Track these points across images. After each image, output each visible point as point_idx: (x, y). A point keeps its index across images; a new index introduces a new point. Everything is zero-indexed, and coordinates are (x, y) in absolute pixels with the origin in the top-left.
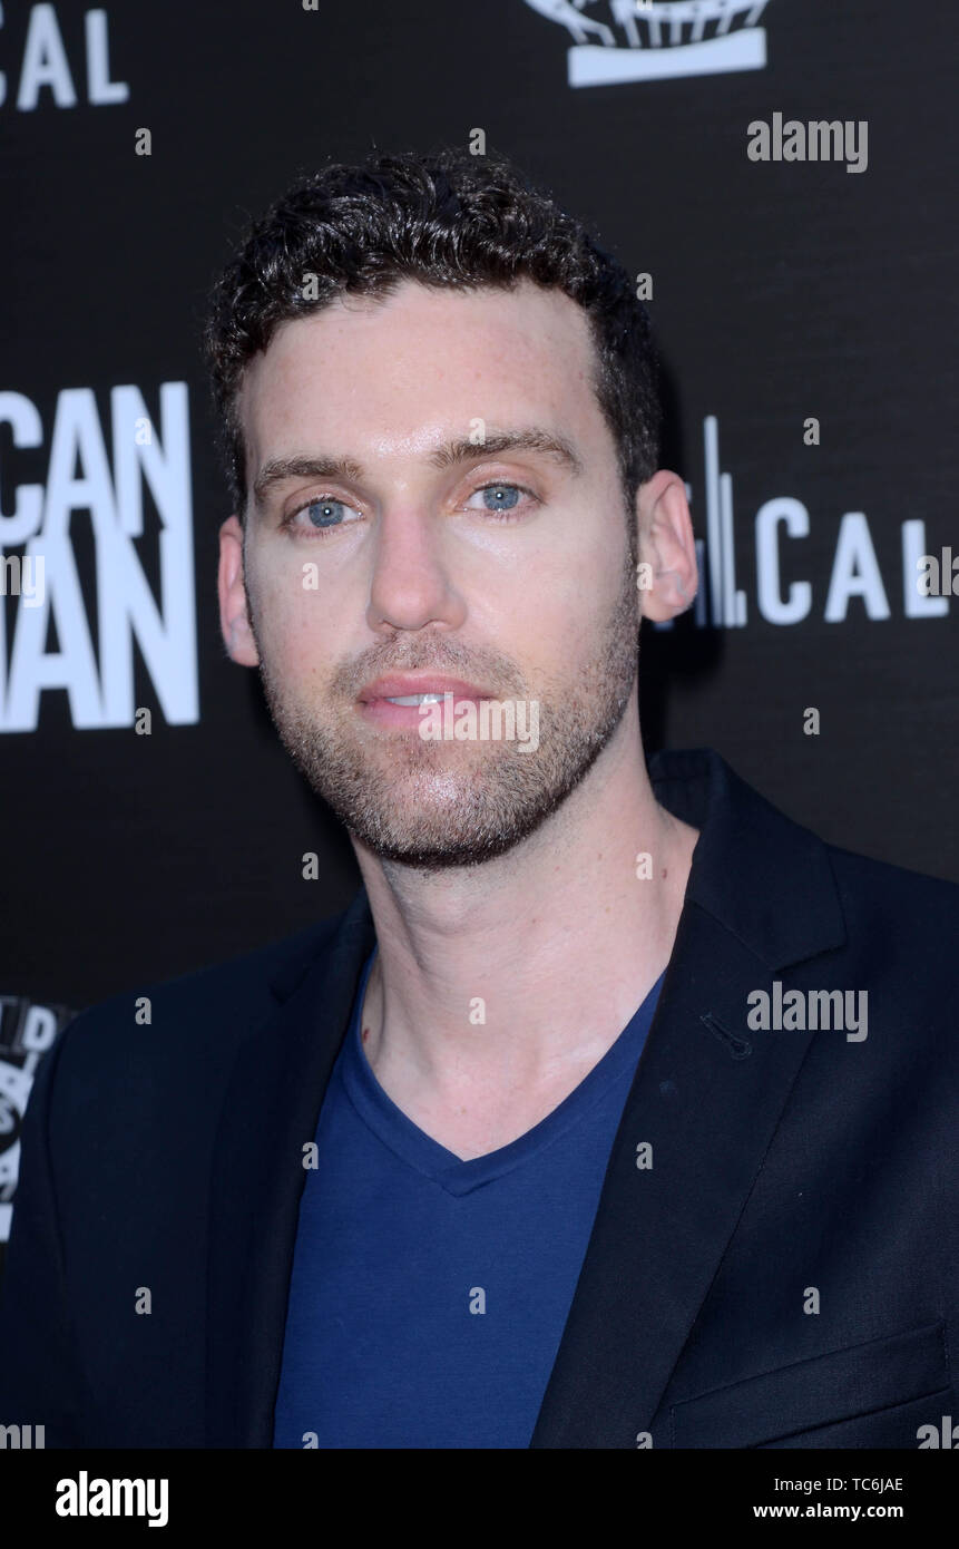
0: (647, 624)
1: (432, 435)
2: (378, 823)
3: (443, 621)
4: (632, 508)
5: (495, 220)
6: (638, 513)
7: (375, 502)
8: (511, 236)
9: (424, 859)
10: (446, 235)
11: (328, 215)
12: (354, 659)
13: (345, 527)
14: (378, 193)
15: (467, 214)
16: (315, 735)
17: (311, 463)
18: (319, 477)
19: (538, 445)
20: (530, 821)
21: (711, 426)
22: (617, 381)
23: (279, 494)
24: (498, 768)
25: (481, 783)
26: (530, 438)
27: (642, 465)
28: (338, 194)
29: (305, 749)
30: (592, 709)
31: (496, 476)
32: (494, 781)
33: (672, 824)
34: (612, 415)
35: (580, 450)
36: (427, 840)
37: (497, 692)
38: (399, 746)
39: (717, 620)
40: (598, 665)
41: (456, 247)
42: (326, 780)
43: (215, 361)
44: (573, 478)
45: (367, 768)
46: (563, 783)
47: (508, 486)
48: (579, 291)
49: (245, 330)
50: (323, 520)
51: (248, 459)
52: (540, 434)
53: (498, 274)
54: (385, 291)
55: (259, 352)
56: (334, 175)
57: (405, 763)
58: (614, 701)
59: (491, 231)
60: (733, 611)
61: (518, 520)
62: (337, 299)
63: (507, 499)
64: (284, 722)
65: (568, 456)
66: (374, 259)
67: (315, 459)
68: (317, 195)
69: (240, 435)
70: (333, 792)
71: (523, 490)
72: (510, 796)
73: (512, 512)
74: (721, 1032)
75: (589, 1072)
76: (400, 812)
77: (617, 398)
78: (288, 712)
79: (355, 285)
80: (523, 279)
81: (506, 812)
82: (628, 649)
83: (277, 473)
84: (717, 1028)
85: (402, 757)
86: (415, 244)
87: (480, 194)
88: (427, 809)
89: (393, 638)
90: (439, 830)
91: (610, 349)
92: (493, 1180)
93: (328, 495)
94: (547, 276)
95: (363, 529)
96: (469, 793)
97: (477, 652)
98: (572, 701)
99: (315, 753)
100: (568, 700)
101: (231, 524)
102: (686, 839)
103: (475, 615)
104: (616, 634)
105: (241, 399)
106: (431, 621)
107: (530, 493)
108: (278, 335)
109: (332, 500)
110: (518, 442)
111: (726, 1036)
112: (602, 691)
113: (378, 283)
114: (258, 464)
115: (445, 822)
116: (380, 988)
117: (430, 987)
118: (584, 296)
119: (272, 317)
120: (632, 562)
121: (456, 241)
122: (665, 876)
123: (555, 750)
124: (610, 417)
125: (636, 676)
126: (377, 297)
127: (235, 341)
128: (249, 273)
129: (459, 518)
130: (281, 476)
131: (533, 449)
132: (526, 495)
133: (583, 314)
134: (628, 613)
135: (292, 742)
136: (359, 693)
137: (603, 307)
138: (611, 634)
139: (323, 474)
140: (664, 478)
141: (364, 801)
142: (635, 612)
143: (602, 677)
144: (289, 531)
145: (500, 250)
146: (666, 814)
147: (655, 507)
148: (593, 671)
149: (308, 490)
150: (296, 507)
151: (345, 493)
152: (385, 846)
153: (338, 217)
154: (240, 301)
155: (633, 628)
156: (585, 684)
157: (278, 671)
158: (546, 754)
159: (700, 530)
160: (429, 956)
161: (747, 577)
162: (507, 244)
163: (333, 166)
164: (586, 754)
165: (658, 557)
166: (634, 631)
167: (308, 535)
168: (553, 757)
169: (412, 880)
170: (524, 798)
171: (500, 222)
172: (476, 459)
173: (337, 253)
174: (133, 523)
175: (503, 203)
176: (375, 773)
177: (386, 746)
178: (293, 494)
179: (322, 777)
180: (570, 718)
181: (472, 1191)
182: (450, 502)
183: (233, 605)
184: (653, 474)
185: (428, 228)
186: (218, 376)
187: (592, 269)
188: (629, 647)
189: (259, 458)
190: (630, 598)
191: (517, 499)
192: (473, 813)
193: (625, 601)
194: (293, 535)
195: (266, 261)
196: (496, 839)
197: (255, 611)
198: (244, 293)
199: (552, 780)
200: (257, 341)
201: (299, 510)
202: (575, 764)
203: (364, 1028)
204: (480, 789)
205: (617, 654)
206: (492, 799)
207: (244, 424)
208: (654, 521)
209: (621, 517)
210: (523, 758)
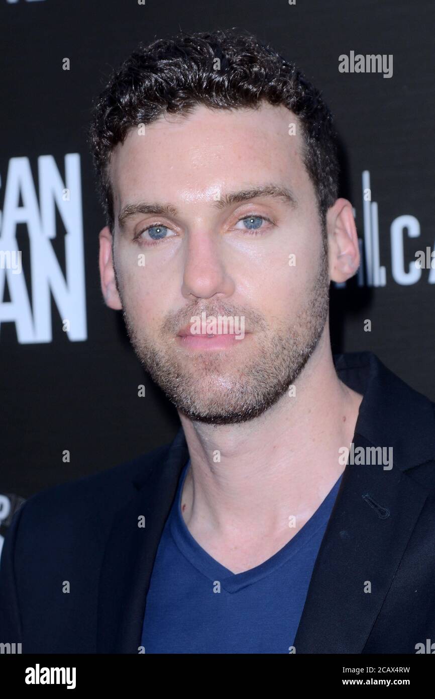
0: (333, 284)
1: (216, 192)
2: (189, 401)
3: (223, 293)
4: (324, 223)
5: (248, 71)
6: (328, 225)
7: (185, 227)
8: (256, 79)
9: (214, 420)
10: (221, 79)
11: (156, 70)
12: (175, 313)
13: (168, 240)
14: (183, 56)
15: (232, 68)
16: (154, 354)
17: (149, 207)
18: (154, 214)
19: (273, 193)
20: (272, 398)
21: (366, 176)
22: (315, 154)
23: (133, 222)
24: (253, 371)
25: (244, 379)
26: (268, 190)
27: (330, 198)
28: (161, 58)
29: (149, 360)
30: (304, 335)
31: (249, 211)
32: (251, 378)
33: (348, 392)
34: (312, 173)
35: (296, 195)
36: (216, 410)
37: (252, 330)
38: (200, 360)
39: (370, 282)
40: (306, 312)
41: (226, 87)
42: (161, 378)
43: (95, 147)
44: (292, 210)
45: (183, 372)
46: (289, 377)
47: (257, 217)
48: (293, 106)
49: (112, 132)
50: (156, 235)
51: (115, 200)
52: (274, 188)
53: (249, 100)
54: (187, 111)
55: (120, 144)
56: (158, 46)
57: (203, 370)
58: (316, 329)
59: (246, 77)
60: (378, 278)
61: (262, 234)
62: (162, 116)
63: (256, 223)
64: (137, 345)
65: (289, 198)
66: (181, 95)
67: (151, 204)
68: (150, 58)
69: (110, 187)
70: (165, 384)
71: (265, 219)
72: (260, 385)
73: (258, 230)
74: (373, 504)
75: (303, 526)
76: (201, 396)
77: (315, 163)
78: (139, 340)
79: (171, 108)
80: (263, 101)
81: (258, 394)
82: (323, 301)
83: (130, 212)
84: (371, 502)
85: (201, 366)
86: (204, 86)
87: (240, 57)
88: (215, 394)
89: (196, 303)
90: (222, 405)
91: (311, 137)
92: (251, 585)
93: (159, 223)
94: (276, 98)
95: (178, 241)
96: (238, 385)
97: (241, 308)
98: (293, 332)
99: (155, 363)
100: (291, 332)
101: (105, 231)
102: (356, 400)
103: (240, 289)
104: (316, 294)
105: (110, 168)
106: (216, 293)
107: (269, 220)
108: (130, 134)
109: (161, 225)
110: (261, 192)
111: (376, 506)
112: (309, 325)
113: (184, 107)
114: (120, 207)
115: (225, 401)
116: (191, 482)
117: (218, 483)
118: (296, 109)
119: (126, 125)
120: (324, 253)
121: (226, 83)
122: (345, 420)
123: (284, 360)
124: (312, 174)
125: (328, 314)
126: (183, 115)
127: (106, 138)
128: (113, 101)
129: (230, 234)
130: (132, 213)
131: (271, 195)
132: (266, 221)
133: (296, 119)
134: (323, 281)
135: (142, 356)
136: (178, 332)
137: (307, 113)
138: (314, 294)
139: (155, 212)
140: (341, 203)
141: (181, 389)
142: (326, 280)
143: (309, 318)
144: (138, 241)
145: (251, 87)
146: (344, 386)
147: (336, 220)
148: (304, 316)
149: (148, 220)
150: (142, 230)
151: (168, 222)
152: (193, 413)
153: (162, 71)
154: (108, 117)
155: (326, 289)
156: (299, 323)
157: (134, 319)
158: (279, 362)
159: (361, 234)
160: (217, 467)
161: (386, 259)
162: (254, 85)
163: (158, 41)
164: (301, 360)
165: (338, 247)
166: (326, 290)
167: (148, 244)
168: (283, 363)
169: (207, 430)
170: (268, 386)
171: (251, 72)
172: (239, 203)
173: (161, 90)
174: (50, 231)
175: (252, 61)
176: (187, 375)
177: (193, 360)
178: (140, 223)
179: (158, 375)
180: (292, 342)
181: (239, 590)
182: (225, 226)
183: (107, 275)
184: (335, 201)
185: (212, 76)
186: (97, 154)
187: (301, 94)
188: (323, 299)
189: (121, 202)
190: (324, 273)
191: (261, 223)
192: (240, 396)
193: (321, 275)
194: (140, 244)
195: (123, 94)
196: (253, 408)
197: (120, 284)
198: (111, 111)
199: (283, 376)
200: (119, 137)
201: (143, 231)
202: (295, 366)
203: (182, 504)
204: (244, 382)
205: (317, 304)
206: (251, 388)
207: (112, 182)
208: (336, 227)
209: (318, 228)
210: (267, 365)
